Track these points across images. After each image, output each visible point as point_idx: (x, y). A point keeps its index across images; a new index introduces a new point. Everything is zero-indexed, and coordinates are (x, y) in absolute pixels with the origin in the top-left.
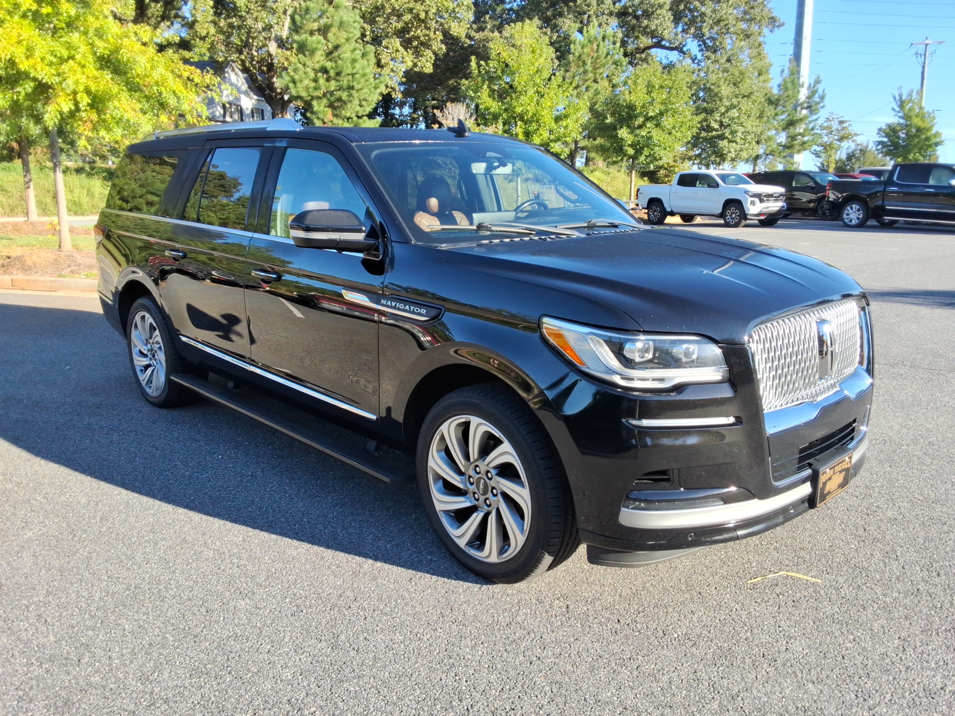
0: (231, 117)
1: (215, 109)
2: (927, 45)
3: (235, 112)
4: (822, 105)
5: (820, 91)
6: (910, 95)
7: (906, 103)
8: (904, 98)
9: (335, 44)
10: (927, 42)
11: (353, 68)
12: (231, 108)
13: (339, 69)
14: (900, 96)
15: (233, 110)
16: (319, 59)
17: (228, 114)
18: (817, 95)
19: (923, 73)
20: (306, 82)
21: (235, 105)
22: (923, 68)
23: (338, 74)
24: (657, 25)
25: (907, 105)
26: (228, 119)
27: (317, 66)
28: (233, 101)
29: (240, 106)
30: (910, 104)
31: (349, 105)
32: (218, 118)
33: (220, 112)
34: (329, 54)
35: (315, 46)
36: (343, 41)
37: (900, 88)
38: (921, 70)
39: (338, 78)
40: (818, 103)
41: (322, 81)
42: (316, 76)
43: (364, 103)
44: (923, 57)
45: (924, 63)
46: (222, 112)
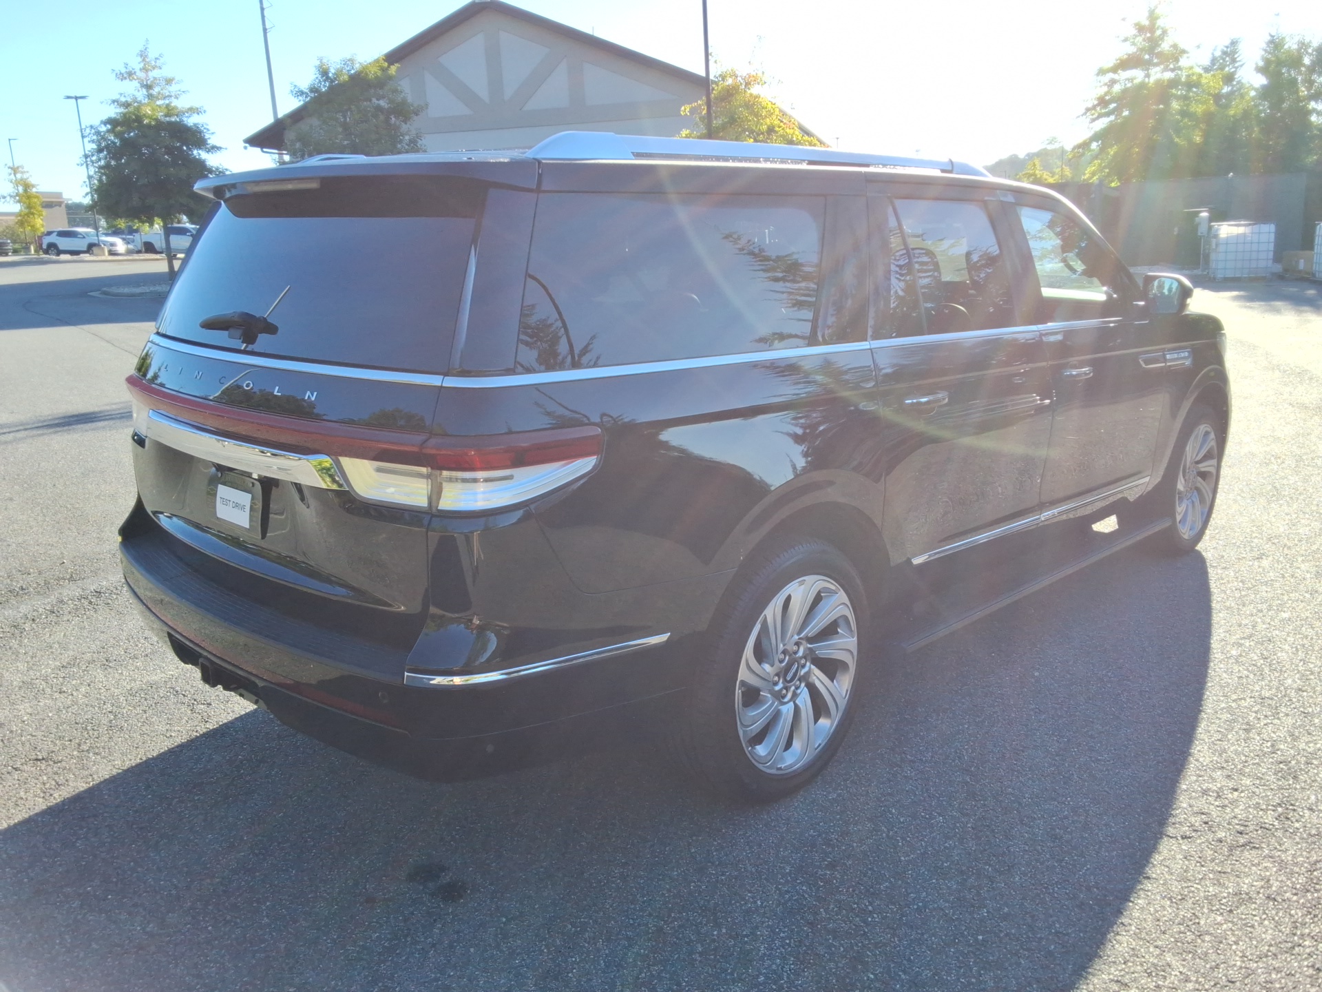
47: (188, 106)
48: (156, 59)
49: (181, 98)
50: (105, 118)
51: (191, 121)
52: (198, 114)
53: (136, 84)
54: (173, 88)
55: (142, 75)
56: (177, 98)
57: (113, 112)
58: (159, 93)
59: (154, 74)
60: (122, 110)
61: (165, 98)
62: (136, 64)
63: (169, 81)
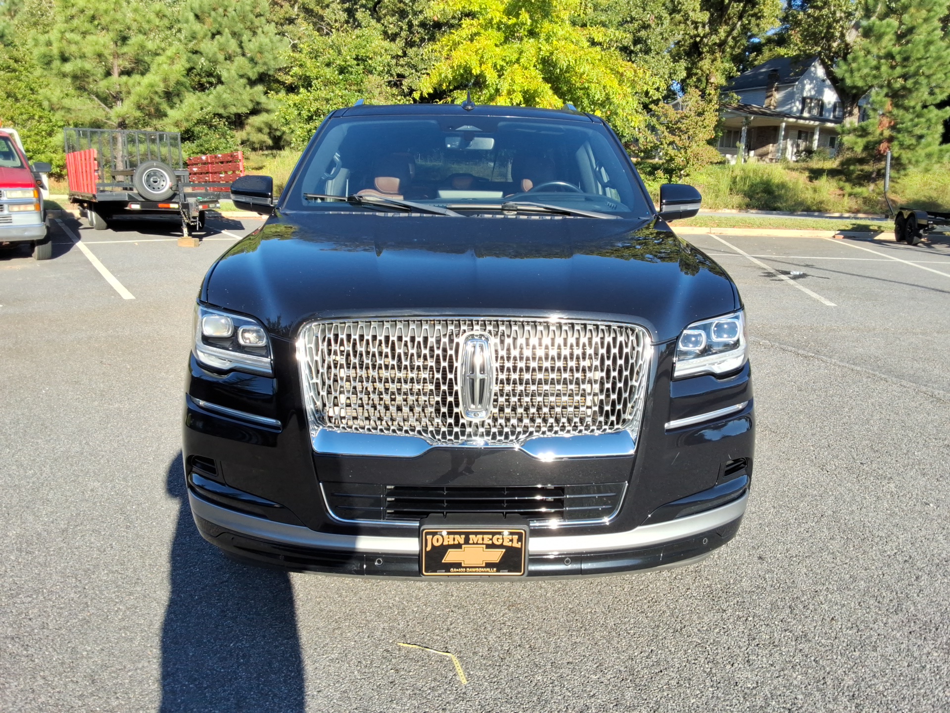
0: (809, 112)
1: (793, 104)
3: (814, 107)
9: (910, 26)
11: (926, 52)
12: (811, 103)
13: (908, 54)
15: (813, 105)
16: (888, 43)
17: (806, 109)
20: (866, 71)
21: (816, 99)
23: (906, 59)
26: (806, 114)
27: (882, 52)
28: (815, 95)
29: (822, 101)
31: (914, 95)
32: (795, 113)
33: (798, 108)
34: (900, 37)
35: (882, 30)
36: (920, 21)
39: (905, 64)
41: (884, 68)
42: (879, 62)
43: (937, 91)
46: (800, 107)
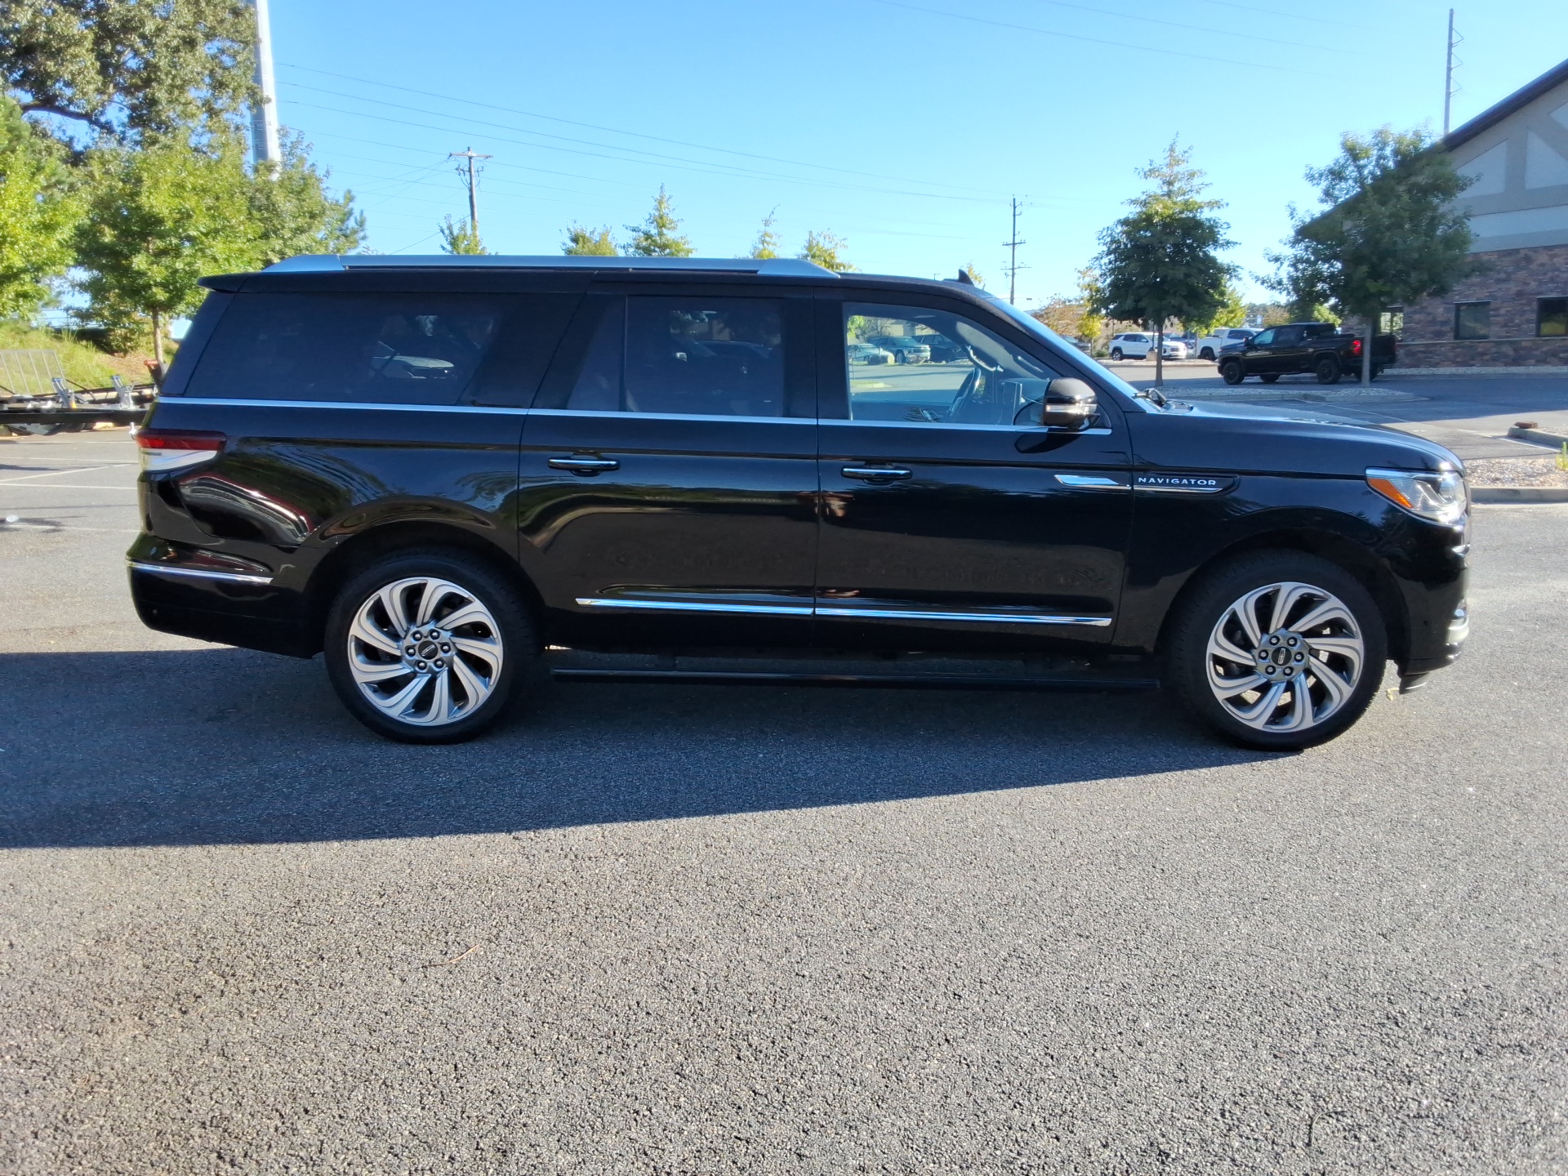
2: (470, 158)
4: (362, 234)
5: (357, 213)
6: (463, 228)
7: (461, 240)
8: (456, 232)
10: (470, 154)
14: (450, 228)
18: (352, 219)
19: (471, 197)
22: (471, 190)
24: (73, 75)
25: (462, 242)
30: (466, 242)
37: (449, 216)
38: (468, 194)
40: (355, 232)
44: (468, 174)
45: (471, 183)
47: (1208, 201)
48: (1185, 152)
49: (1202, 192)
50: (1122, 217)
51: (1205, 215)
52: (1219, 207)
53: (1158, 181)
54: (1196, 181)
55: (1166, 170)
56: (1198, 192)
57: (1131, 212)
58: (1179, 189)
59: (1181, 169)
60: (1138, 209)
61: (1184, 194)
62: (1161, 160)
63: (1192, 175)
